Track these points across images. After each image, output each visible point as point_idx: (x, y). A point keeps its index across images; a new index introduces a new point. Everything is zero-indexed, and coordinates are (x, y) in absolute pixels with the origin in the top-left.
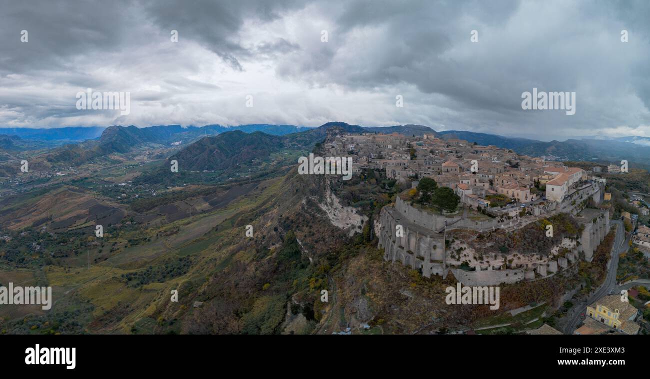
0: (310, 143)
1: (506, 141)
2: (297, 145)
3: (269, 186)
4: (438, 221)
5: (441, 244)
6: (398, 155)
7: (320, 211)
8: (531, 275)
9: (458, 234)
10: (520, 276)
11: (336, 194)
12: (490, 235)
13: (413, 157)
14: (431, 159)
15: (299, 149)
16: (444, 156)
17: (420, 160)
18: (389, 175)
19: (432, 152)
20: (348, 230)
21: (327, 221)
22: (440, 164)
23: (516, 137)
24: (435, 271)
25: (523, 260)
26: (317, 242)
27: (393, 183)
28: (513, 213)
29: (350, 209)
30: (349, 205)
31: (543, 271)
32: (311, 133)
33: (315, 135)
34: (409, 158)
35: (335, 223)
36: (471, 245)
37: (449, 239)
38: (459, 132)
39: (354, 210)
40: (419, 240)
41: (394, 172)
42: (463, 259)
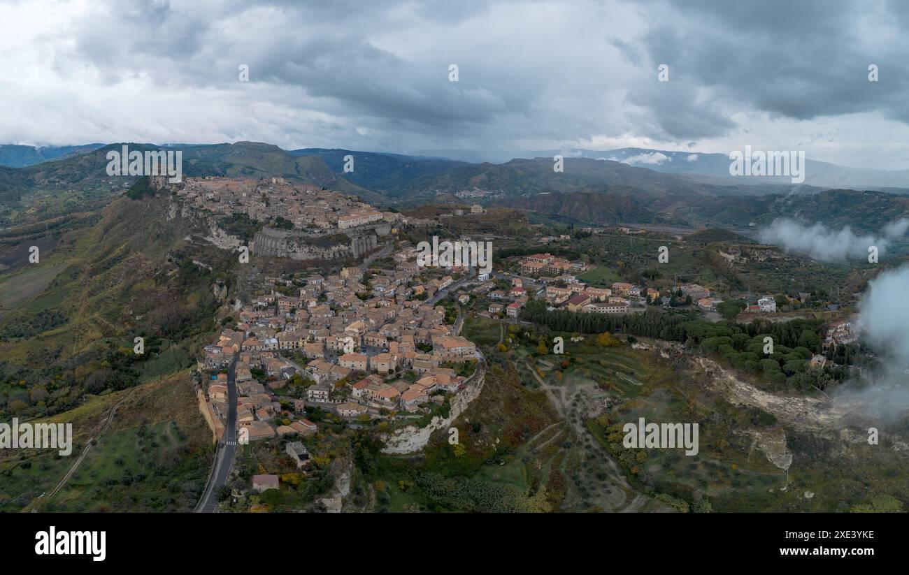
0: (82, 178)
1: (407, 166)
2: (59, 182)
3: (80, 239)
4: (285, 234)
5: (285, 242)
6: (256, 203)
7: (206, 242)
8: (320, 257)
9: (291, 238)
10: (315, 257)
11: (223, 229)
12: (304, 238)
13: (268, 204)
14: (282, 206)
15: (64, 188)
16: (291, 203)
17: (273, 207)
18: (252, 217)
19: (282, 200)
20: (232, 249)
21: (214, 247)
22: (287, 210)
23: (430, 155)
24: (282, 255)
25: (317, 250)
26: (212, 258)
27: (255, 222)
28: (316, 231)
29: (232, 237)
30: (232, 234)
31: (326, 256)
32: (80, 163)
33: (87, 165)
34: (265, 205)
35: (222, 247)
36: (296, 241)
37: (289, 240)
38: (328, 150)
39: (235, 237)
40: (276, 243)
41: (255, 215)
42: (294, 249)
